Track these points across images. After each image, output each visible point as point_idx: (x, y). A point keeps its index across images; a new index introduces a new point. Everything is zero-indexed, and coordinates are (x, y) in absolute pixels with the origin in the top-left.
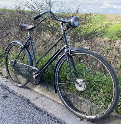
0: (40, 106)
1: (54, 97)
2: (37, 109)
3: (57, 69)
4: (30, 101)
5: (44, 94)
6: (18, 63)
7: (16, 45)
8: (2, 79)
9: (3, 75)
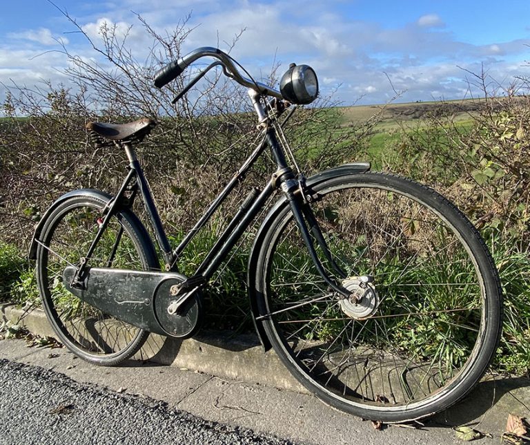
0: (213, 415)
1: (260, 369)
2: (208, 428)
3: (259, 263)
4: (170, 405)
5: (215, 370)
6: (98, 273)
7: (80, 204)
8: (30, 350)
9: (30, 337)
